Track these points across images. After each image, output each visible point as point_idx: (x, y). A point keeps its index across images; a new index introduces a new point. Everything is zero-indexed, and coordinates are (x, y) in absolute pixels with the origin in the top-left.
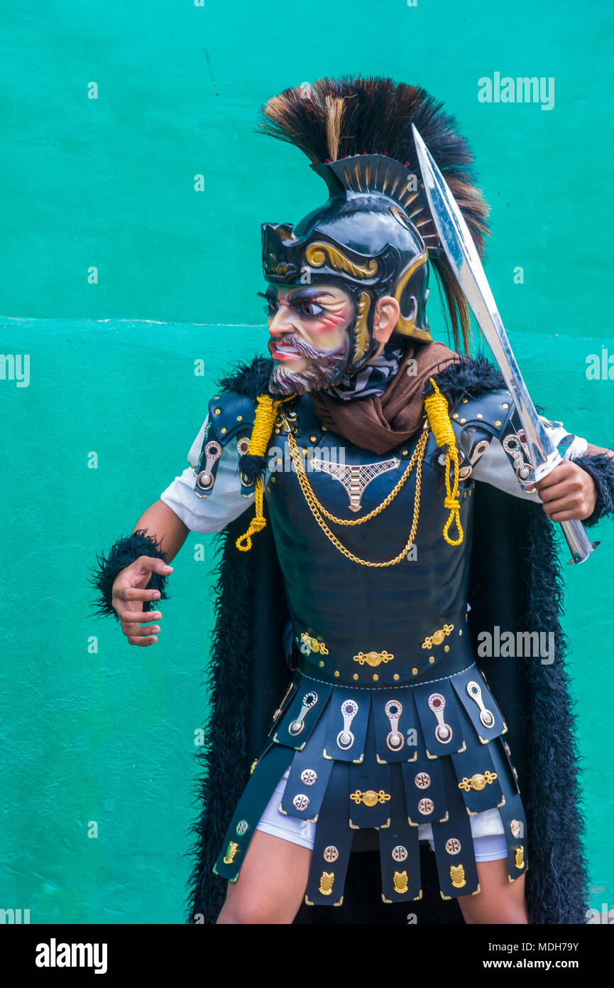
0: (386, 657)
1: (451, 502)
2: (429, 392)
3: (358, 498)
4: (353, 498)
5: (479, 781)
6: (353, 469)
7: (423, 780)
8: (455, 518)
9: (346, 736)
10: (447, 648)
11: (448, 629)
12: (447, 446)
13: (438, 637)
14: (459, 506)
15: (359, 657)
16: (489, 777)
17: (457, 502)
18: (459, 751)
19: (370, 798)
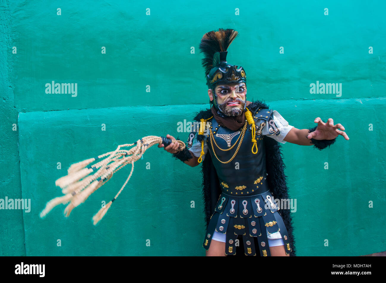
0: (244, 187)
1: (254, 140)
2: (246, 111)
3: (230, 143)
4: (228, 143)
5: (271, 223)
6: (228, 135)
7: (253, 223)
8: (255, 145)
9: (233, 210)
10: (262, 183)
11: (261, 178)
12: (252, 124)
13: (259, 180)
14: (256, 141)
15: (237, 188)
16: (274, 222)
17: (256, 140)
18: (264, 215)
19: (239, 227)
